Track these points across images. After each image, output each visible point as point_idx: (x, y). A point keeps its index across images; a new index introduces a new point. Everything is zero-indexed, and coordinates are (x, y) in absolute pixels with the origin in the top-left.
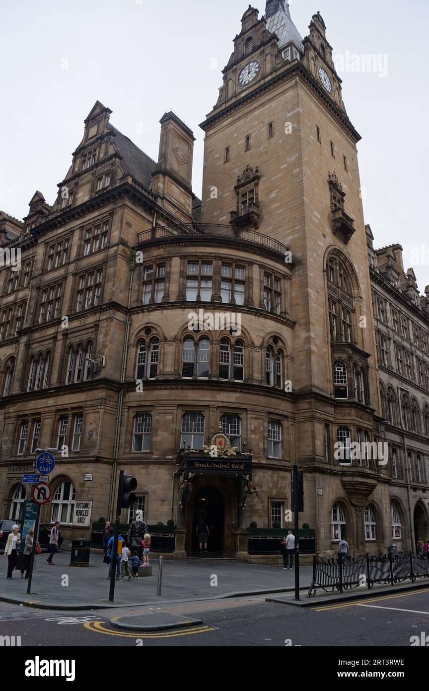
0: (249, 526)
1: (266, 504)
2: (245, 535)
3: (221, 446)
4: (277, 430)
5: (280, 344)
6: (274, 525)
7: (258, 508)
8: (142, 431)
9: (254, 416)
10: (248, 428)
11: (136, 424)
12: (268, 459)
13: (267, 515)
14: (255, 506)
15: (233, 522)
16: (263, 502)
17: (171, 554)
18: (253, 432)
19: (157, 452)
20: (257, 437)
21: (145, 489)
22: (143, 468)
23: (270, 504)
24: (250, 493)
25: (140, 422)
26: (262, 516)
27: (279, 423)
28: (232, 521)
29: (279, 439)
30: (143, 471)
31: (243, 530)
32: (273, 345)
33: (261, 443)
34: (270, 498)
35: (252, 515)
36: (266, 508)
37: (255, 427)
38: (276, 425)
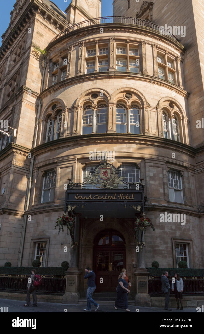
0: (150, 265)
1: (170, 245)
2: (145, 275)
3: (106, 176)
4: (178, 180)
5: (176, 108)
6: (179, 265)
7: (161, 248)
8: (49, 187)
9: (152, 164)
10: (147, 175)
11: (45, 182)
12: (169, 202)
13: (171, 255)
14: (158, 246)
15: (134, 263)
16: (166, 243)
17: (61, 297)
18: (152, 178)
19: (58, 201)
20: (157, 183)
21: (47, 234)
22: (46, 216)
23: (174, 245)
24: (143, 225)
25: (48, 179)
26: (166, 257)
27: (179, 174)
28: (133, 261)
29: (180, 188)
30: (46, 219)
31: (142, 269)
32: (169, 108)
33: (161, 188)
34: (174, 239)
35: (155, 255)
36: (169, 249)
37: (154, 174)
38: (177, 175)
